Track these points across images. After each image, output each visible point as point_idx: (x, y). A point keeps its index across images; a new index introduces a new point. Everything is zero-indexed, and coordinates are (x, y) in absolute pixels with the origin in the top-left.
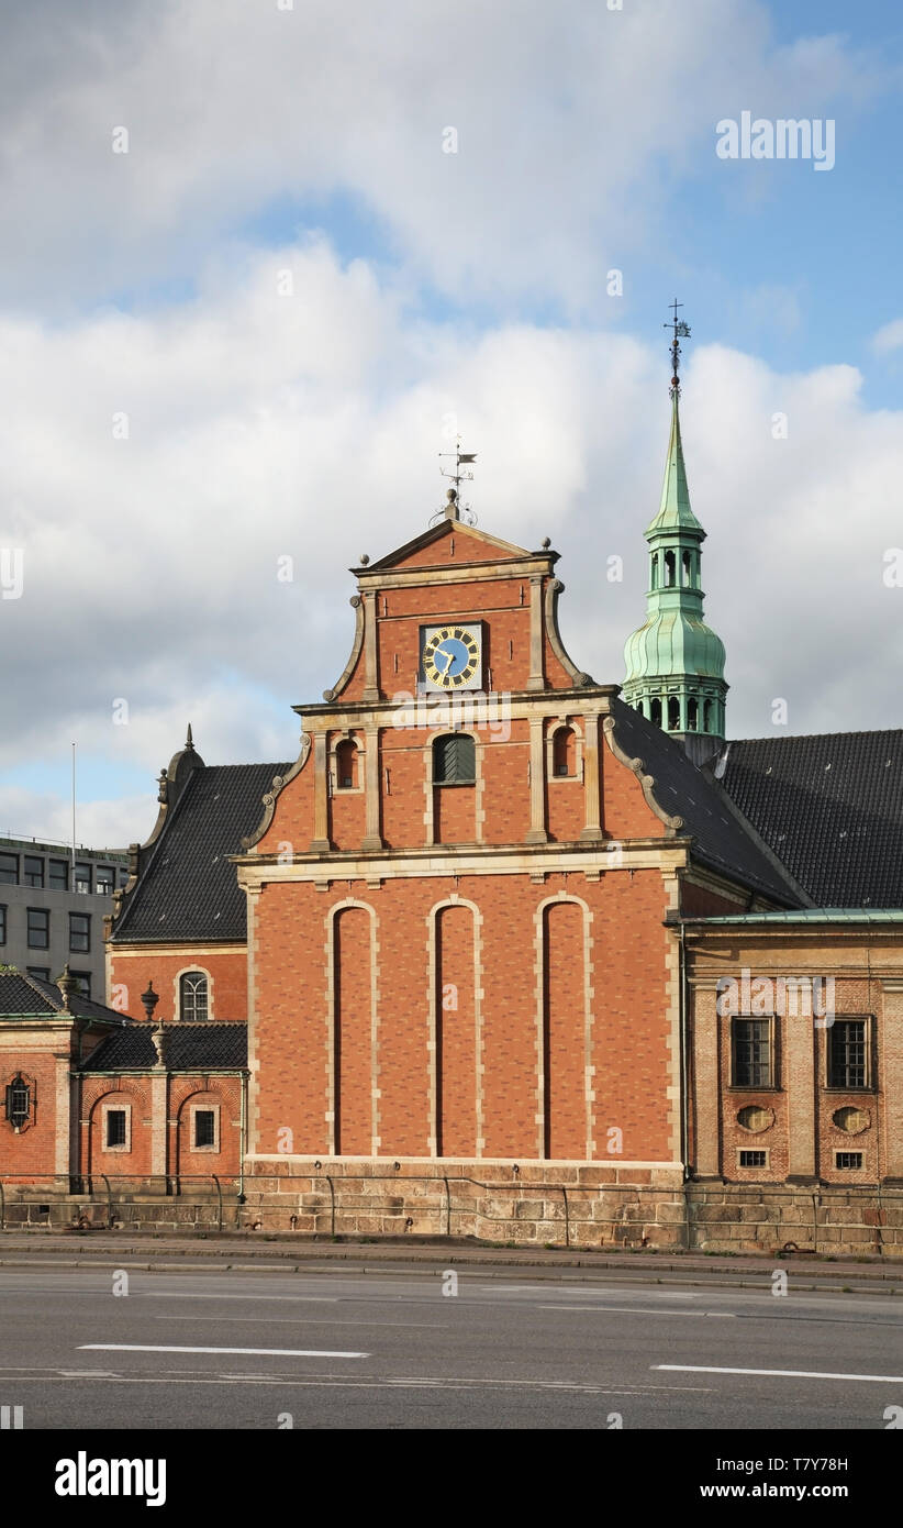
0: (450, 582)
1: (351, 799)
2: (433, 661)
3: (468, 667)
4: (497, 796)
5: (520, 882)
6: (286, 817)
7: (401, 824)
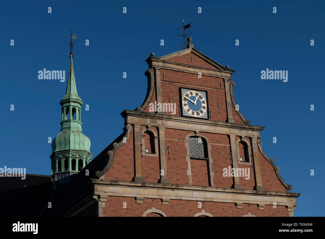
0: (192, 73)
1: (152, 159)
2: (187, 103)
3: (202, 109)
4: (218, 166)
5: (232, 207)
6: (120, 163)
7: (177, 174)
